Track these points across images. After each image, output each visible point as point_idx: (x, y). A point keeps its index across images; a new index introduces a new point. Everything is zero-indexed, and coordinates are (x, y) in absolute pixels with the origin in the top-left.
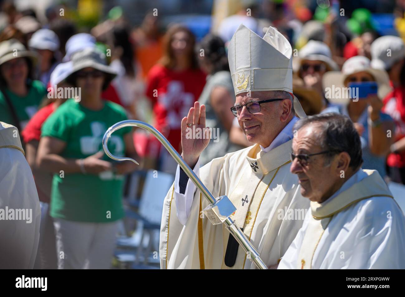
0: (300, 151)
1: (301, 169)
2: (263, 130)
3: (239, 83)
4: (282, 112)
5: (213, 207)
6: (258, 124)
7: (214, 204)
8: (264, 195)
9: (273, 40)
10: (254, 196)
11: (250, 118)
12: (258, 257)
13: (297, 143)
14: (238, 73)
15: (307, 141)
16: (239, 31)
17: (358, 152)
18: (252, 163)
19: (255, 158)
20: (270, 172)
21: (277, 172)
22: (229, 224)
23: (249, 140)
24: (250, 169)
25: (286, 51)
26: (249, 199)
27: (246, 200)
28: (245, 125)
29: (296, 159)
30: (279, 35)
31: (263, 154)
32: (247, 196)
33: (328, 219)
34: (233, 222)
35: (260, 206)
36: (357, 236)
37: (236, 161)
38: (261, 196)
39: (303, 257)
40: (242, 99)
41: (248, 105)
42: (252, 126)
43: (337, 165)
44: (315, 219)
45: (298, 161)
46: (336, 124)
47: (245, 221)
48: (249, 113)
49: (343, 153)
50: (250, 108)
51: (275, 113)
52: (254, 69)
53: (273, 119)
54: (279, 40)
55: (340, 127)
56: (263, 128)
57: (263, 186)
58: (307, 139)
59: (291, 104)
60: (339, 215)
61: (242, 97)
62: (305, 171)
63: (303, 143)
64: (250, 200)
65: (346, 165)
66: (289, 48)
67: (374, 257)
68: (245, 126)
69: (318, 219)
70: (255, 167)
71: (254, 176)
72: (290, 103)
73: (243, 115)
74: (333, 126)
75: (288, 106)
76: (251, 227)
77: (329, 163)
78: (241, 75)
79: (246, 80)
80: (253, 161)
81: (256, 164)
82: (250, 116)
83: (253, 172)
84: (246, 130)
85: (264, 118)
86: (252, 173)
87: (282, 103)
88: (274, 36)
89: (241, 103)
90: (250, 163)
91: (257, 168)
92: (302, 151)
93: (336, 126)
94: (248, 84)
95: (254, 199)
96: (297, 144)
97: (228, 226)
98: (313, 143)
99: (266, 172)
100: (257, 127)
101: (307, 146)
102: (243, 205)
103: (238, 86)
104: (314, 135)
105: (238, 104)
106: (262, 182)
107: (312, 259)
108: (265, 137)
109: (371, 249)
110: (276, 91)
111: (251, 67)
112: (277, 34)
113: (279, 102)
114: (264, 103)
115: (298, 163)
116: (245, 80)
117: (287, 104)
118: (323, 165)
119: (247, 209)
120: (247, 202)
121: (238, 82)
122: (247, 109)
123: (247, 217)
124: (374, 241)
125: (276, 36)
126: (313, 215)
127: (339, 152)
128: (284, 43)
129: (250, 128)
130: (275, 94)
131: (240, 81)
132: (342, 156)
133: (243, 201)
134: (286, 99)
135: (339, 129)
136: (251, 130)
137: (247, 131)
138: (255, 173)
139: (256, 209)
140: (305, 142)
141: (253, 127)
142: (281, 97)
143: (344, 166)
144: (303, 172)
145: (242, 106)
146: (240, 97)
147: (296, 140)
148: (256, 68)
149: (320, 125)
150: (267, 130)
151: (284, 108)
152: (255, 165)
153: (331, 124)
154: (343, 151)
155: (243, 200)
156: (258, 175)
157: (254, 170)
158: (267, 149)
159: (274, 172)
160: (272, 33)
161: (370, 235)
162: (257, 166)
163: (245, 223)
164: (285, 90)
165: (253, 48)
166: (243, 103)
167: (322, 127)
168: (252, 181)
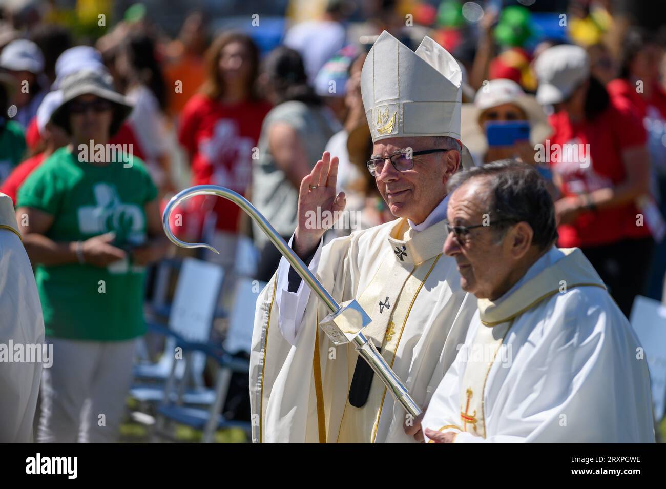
0: (456, 220)
1: (459, 249)
2: (416, 197)
3: (380, 123)
4: (445, 169)
5: (334, 318)
6: (408, 188)
7: (336, 313)
8: (416, 297)
9: (430, 57)
10: (400, 299)
11: (396, 179)
12: (406, 395)
13: (453, 208)
14: (378, 108)
15: (466, 206)
16: (381, 43)
17: (547, 220)
18: (398, 248)
19: (402, 239)
20: (426, 262)
21: (436, 262)
22: (360, 345)
23: (394, 211)
24: (393, 257)
25: (452, 75)
26: (392, 303)
27: (387, 304)
28: (389, 189)
29: (452, 234)
30: (439, 50)
31: (414, 233)
32: (387, 299)
33: (507, 324)
34: (366, 341)
35: (409, 314)
36: (552, 346)
37: (368, 244)
38: (411, 298)
39: (468, 385)
40: (384, 148)
41: (393, 159)
42: (399, 191)
43: (513, 243)
44: (485, 325)
45: (454, 236)
46: (510, 179)
47: (385, 336)
48: (394, 171)
49: (521, 224)
50: (396, 162)
51: (435, 172)
52: (405, 102)
53: (432, 179)
54: (440, 57)
55: (516, 183)
56: (417, 193)
57: (414, 283)
58: (466, 203)
59: (460, 157)
60: (523, 317)
61: (384, 146)
62: (464, 251)
63: (460, 209)
64: (394, 305)
65: (527, 241)
66: (457, 70)
67: (579, 379)
68: (388, 191)
69: (489, 325)
70: (401, 253)
71: (400, 267)
72: (458, 156)
73: (385, 174)
74: (506, 181)
75: (455, 160)
76: (395, 347)
77: (500, 238)
78: (383, 111)
79: (392, 119)
80: (399, 244)
81: (405, 249)
82: (396, 175)
83: (397, 261)
84: (390, 197)
85: (419, 178)
86: (395, 263)
87: (446, 156)
88: (432, 51)
89: (382, 155)
90: (393, 247)
91: (405, 254)
92: (459, 221)
93: (510, 182)
94: (394, 126)
95: (399, 303)
96: (453, 210)
97: (360, 347)
98: (474, 208)
99: (418, 260)
100: (408, 192)
101: (466, 212)
102: (381, 312)
103: (378, 128)
104: (476, 197)
105: (377, 156)
106: (412, 276)
107: (484, 387)
108: (419, 209)
109: (574, 366)
110: (437, 137)
111: (398, 99)
112: (436, 48)
113: (442, 153)
114: (419, 156)
115: (455, 239)
116: (389, 119)
117: (454, 157)
118: (491, 243)
119: (389, 318)
120: (388, 307)
121: (378, 122)
122: (393, 163)
123: (387, 331)
124: (579, 354)
125: (436, 51)
126: (482, 321)
127: (515, 222)
128: (447, 62)
129: (397, 193)
130: (435, 142)
131: (381, 119)
132: (520, 228)
133: (382, 306)
134: (452, 149)
135: (515, 187)
136: (398, 197)
137: (391, 199)
138: (401, 263)
139: (403, 319)
140: (463, 207)
141: (401, 192)
142: (444, 146)
143: (524, 244)
144: (462, 254)
145: (385, 160)
146: (381, 145)
147: (451, 204)
148: (408, 101)
149: (485, 181)
150: (423, 198)
151: (449, 163)
152: (403, 250)
153: (503, 179)
154: (522, 220)
155: (381, 304)
156: (406, 267)
157: (399, 259)
158: (420, 227)
159: (432, 263)
160: (429, 46)
161: (572, 345)
162: (405, 252)
163: (384, 339)
164: (450, 136)
165: (402, 70)
166: (386, 154)
167: (489, 183)
168: (396, 275)
